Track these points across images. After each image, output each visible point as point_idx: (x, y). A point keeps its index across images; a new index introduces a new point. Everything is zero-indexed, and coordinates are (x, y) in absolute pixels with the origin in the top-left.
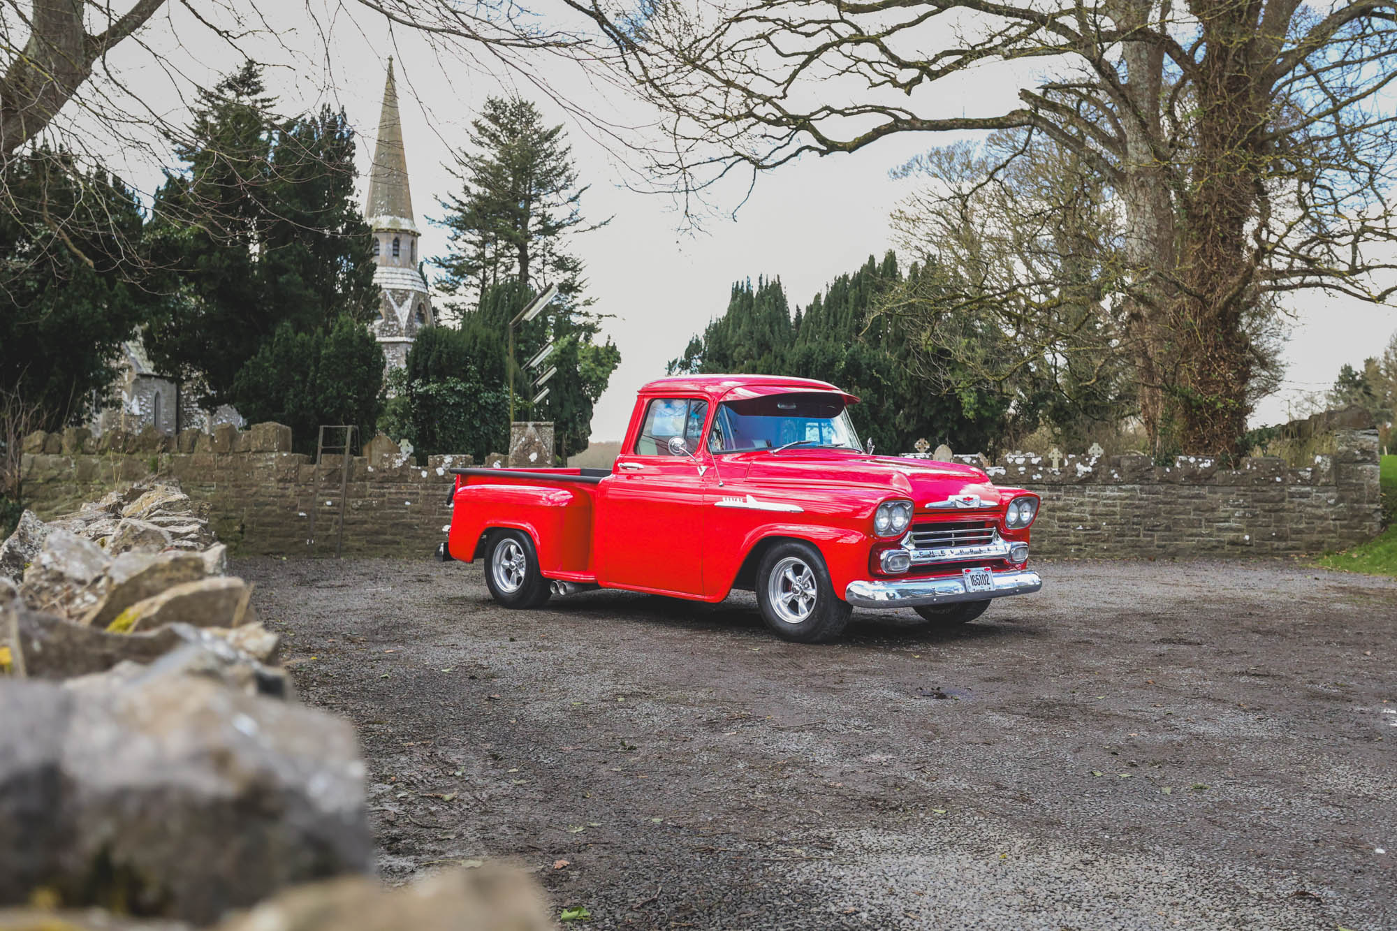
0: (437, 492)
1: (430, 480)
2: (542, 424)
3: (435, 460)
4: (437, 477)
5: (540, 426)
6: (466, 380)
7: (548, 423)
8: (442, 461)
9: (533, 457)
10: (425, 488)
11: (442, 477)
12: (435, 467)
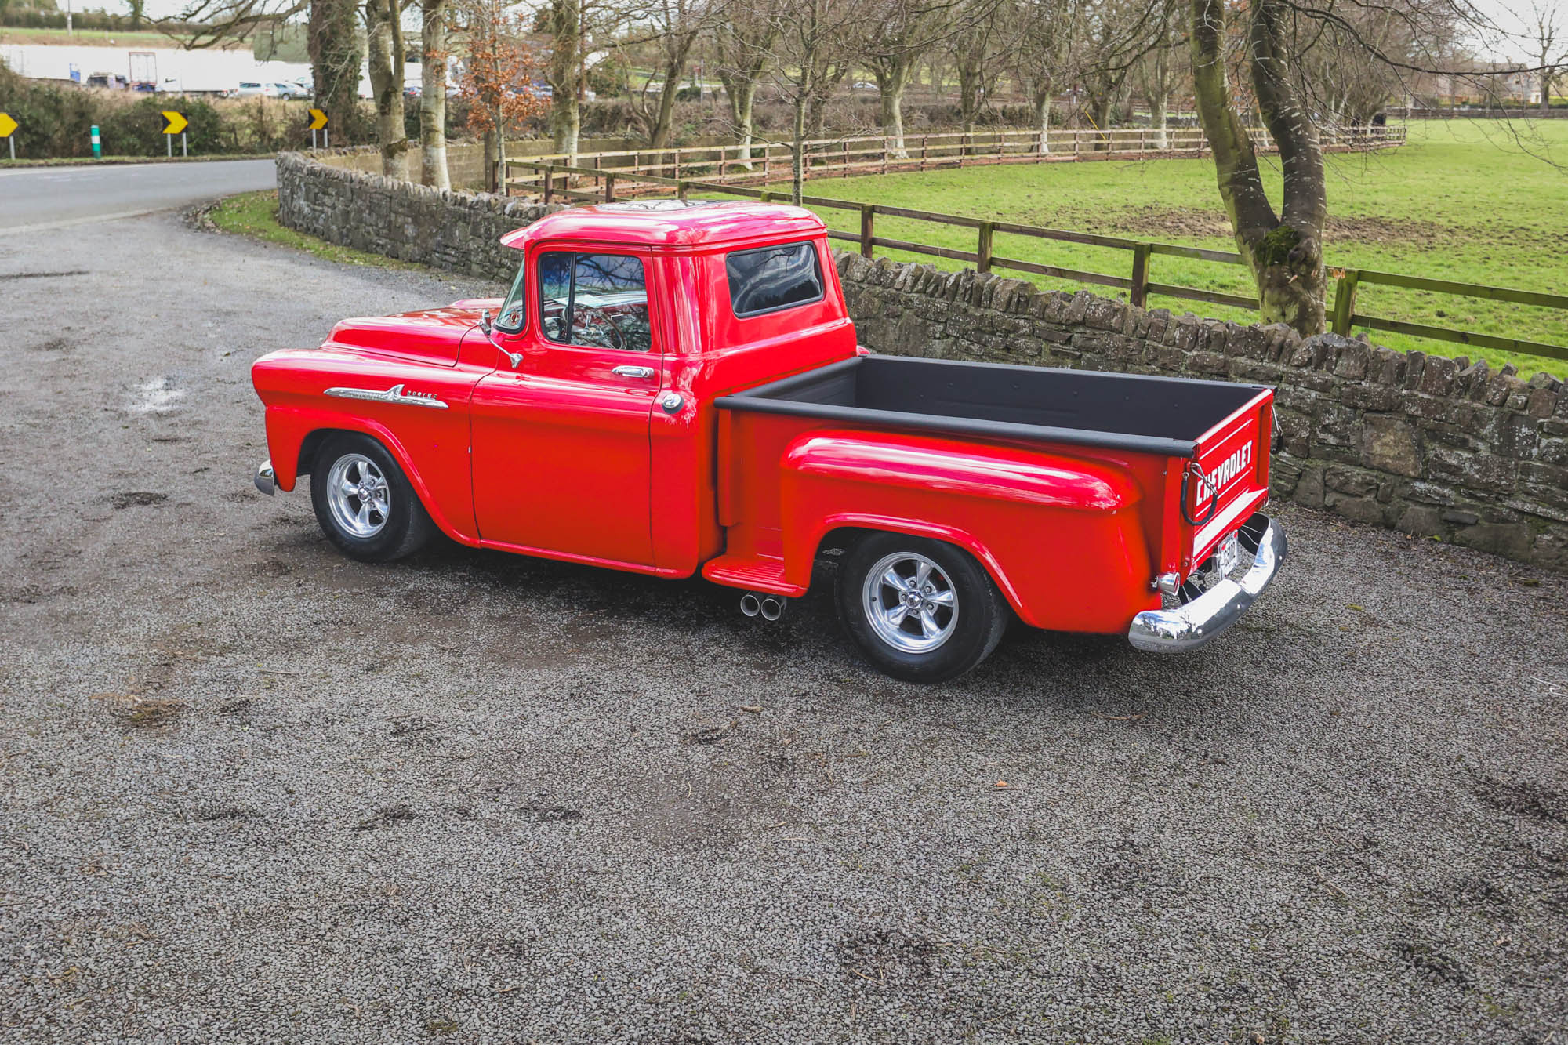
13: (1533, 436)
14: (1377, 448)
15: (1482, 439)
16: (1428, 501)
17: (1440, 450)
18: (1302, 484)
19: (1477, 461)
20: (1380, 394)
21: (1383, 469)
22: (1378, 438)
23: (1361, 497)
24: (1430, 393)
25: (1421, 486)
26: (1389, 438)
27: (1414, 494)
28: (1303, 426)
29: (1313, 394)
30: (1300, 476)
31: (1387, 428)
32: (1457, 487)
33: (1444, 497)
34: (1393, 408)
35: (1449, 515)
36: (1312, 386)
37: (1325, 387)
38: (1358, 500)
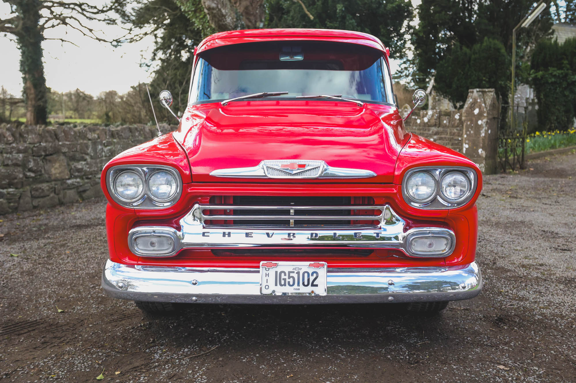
0: (425, 132)
1: (422, 125)
2: (487, 90)
3: (423, 113)
4: (424, 123)
5: (485, 92)
6: (561, 68)
7: (490, 90)
8: (427, 114)
9: (476, 111)
10: (419, 129)
11: (427, 123)
12: (423, 117)
13: (102, 149)
14: (53, 171)
15: (88, 154)
16: (73, 186)
17: (76, 164)
18: (21, 201)
19: (87, 164)
20: (51, 147)
21: (56, 180)
22: (53, 166)
23: (48, 196)
24: (69, 141)
25: (69, 182)
26: (57, 165)
27: (69, 186)
28: (19, 172)
29: (21, 155)
30: (20, 198)
31: (55, 161)
32: (81, 177)
33: (78, 182)
34: (57, 151)
35: (81, 189)
36: (19, 151)
37: (25, 151)
38: (48, 198)
